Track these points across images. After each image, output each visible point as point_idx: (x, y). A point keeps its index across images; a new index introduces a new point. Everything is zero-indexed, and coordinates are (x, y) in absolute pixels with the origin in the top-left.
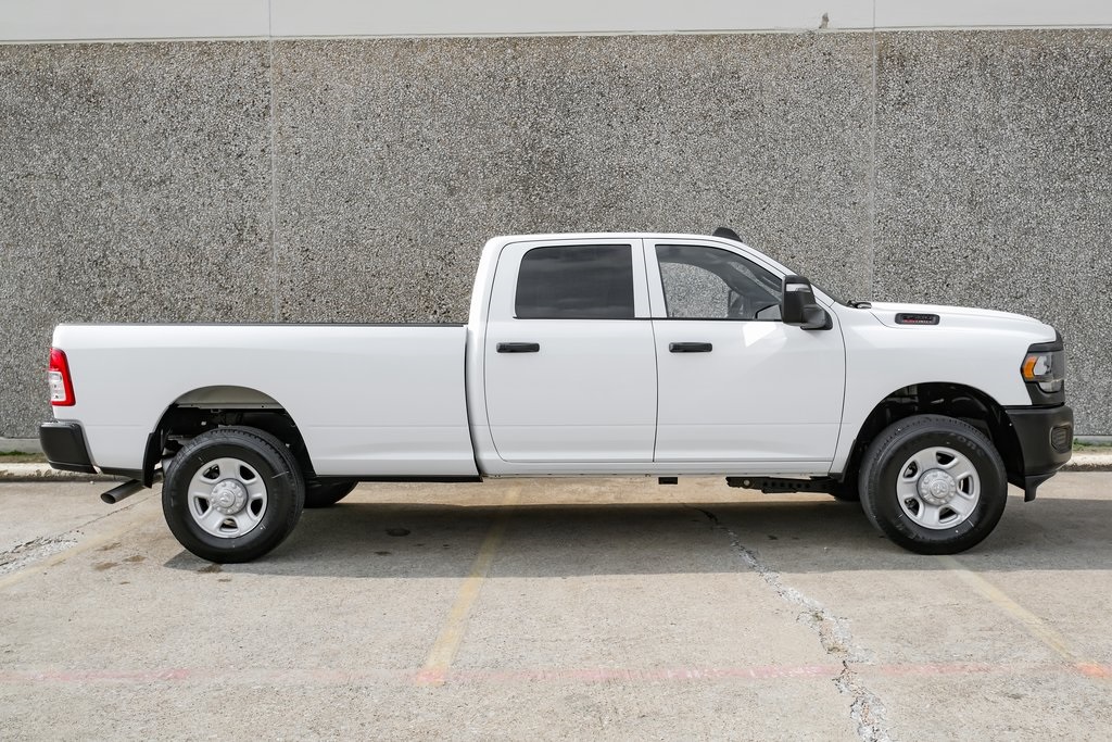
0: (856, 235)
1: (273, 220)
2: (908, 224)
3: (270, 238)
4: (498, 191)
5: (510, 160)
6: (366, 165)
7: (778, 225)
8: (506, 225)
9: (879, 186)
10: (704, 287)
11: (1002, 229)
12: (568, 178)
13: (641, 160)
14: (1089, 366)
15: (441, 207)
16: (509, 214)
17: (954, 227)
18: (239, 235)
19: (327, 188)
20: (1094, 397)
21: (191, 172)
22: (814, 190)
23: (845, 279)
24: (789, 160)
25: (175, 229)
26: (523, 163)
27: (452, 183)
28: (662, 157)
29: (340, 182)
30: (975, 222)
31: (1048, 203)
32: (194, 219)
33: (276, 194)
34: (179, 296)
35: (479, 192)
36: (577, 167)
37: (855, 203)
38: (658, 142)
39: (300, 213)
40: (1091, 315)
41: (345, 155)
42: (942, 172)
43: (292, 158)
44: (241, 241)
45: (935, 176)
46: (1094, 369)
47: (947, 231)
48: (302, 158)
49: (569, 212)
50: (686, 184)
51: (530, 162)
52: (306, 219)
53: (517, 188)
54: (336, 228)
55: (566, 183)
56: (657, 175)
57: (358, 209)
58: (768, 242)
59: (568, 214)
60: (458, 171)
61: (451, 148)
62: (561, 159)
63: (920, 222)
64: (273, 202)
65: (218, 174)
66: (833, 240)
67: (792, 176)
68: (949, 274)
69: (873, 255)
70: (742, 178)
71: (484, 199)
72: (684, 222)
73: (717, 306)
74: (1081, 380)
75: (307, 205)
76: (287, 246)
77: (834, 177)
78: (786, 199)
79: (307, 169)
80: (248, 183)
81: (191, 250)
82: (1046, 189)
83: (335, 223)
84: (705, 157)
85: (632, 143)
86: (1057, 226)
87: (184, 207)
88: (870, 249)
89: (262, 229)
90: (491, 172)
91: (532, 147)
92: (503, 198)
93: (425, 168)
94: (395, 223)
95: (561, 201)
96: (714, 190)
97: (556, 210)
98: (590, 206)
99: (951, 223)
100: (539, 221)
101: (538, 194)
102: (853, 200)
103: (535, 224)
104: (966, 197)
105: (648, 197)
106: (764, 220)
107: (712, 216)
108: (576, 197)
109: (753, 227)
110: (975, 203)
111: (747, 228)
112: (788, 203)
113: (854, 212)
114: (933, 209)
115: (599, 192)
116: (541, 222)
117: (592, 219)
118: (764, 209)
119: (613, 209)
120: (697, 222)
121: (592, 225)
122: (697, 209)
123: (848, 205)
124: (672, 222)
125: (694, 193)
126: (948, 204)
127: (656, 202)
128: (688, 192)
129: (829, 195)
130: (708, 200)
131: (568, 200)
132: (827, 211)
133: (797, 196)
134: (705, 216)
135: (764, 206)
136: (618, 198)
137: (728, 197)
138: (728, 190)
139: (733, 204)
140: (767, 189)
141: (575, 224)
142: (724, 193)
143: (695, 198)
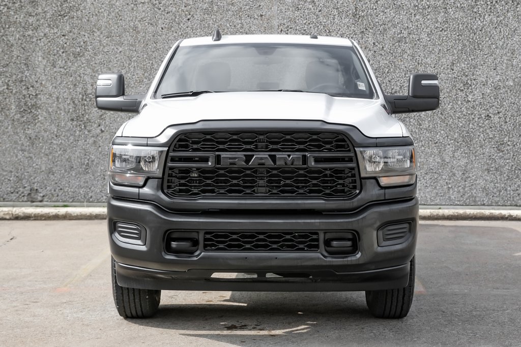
11: (380, 38)
14: (449, 149)
20: (454, 174)
30: (358, 32)
31: (417, 17)
37: (261, 16)
40: (451, 109)
46: (454, 152)
49: (31, 20)
59: (30, 21)
72: (125, 29)
74: (444, 160)
82: (415, 6)
86: (424, 36)
95: (25, 11)
96: (148, 3)
97: (20, 18)
98: (49, 15)
99: (339, 32)
100: (7, 26)
101: (6, 5)
102: (261, 13)
103: (4, 29)
104: (351, 12)
105: (95, 8)
106: (189, 28)
107: (147, 24)
108: (37, 7)
109: (180, 34)
110: (358, 16)
111: (175, 34)
112: (208, 14)
113: (261, 22)
114: (325, 21)
115: (55, 4)
116: (9, 28)
117: (49, 25)
118: (189, 19)
119: (66, 18)
120: (135, 28)
121: (49, 31)
122: (134, 18)
123: (257, 17)
124: (115, 28)
125: (133, 5)
126: (336, 17)
127: (102, 12)
128: (128, 4)
129: (241, 8)
130: (144, 11)
131: (31, 10)
132: (240, 22)
133: (215, 9)
134: (141, 24)
135: (189, 17)
136: (71, 9)
137: (160, 9)
138: (160, 3)
139: (164, 15)
140: (191, 3)
141: (36, 29)
142: (156, 6)
143: (133, 9)
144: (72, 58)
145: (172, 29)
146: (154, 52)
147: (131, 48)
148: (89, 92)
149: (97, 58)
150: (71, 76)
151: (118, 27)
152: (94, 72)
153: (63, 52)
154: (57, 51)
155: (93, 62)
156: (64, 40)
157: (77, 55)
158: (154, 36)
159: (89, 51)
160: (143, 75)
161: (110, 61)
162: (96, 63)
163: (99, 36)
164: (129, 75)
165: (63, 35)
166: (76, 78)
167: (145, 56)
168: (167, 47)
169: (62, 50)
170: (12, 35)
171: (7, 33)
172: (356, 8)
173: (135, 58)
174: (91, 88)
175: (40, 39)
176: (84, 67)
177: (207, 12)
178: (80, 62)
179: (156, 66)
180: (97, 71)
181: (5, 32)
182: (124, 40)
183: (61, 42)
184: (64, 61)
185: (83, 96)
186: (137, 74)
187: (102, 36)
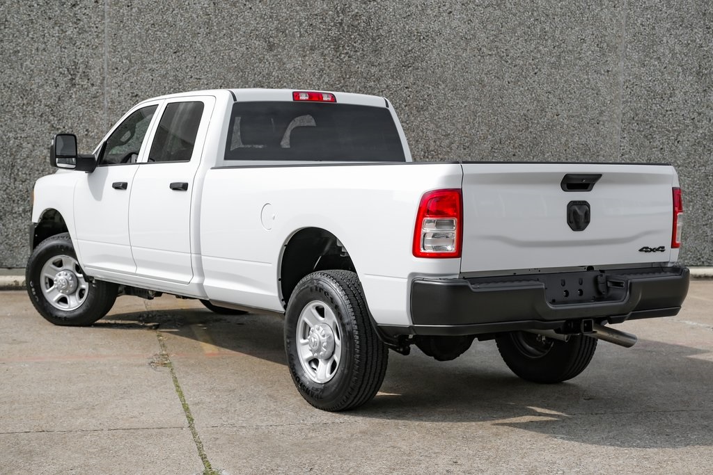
0: (608, 98)
1: (105, 66)
2: (649, 90)
3: (102, 83)
4: (312, 49)
5: (323, 22)
6: (193, 19)
7: (547, 87)
8: (319, 79)
9: (629, 58)
10: (485, 138)
12: (374, 40)
13: (436, 26)
15: (260, 61)
16: (322, 70)
17: (685, 93)
18: (72, 79)
19: (157, 39)
21: (25, 18)
22: (576, 59)
23: (598, 134)
24: (557, 32)
25: (8, 71)
26: (335, 25)
27: (271, 39)
28: (453, 25)
29: (169, 34)
30: (700, 90)
32: (28, 63)
33: (108, 43)
34: (11, 135)
35: (296, 49)
36: (381, 31)
37: (608, 71)
38: (451, 12)
39: (130, 61)
41: (174, 10)
42: (677, 48)
43: (124, 10)
44: (74, 85)
45: (672, 51)
47: (679, 95)
48: (134, 10)
49: (373, 70)
50: (473, 49)
51: (341, 24)
52: (136, 67)
53: (329, 46)
54: (164, 76)
55: (371, 44)
56: (449, 40)
57: (185, 60)
58: (538, 101)
59: (373, 71)
60: (277, 29)
61: (272, 8)
62: (368, 23)
63: (658, 89)
64: (105, 50)
65: (52, 22)
66: (590, 102)
67: (559, 46)
68: (680, 132)
69: (621, 115)
70: (520, 46)
71: (299, 55)
72: (470, 82)
73: (495, 155)
75: (137, 55)
76: (117, 91)
77: (592, 48)
78: (554, 66)
79: (138, 21)
80: (82, 31)
81: (24, 92)
83: (163, 72)
84: (489, 27)
85: (429, 11)
87: (18, 52)
88: (619, 110)
89: (94, 74)
90: (306, 31)
91: (343, 11)
92: (316, 55)
93: (248, 25)
94: (219, 74)
95: (367, 60)
96: (496, 55)
97: (362, 68)
98: (392, 66)
99: (683, 90)
100: (348, 76)
101: (347, 53)
102: (607, 68)
103: (344, 79)
104: (694, 70)
105: (440, 59)
106: (536, 83)
107: (493, 77)
108: (380, 57)
109: (526, 88)
110: (701, 74)
111: (521, 89)
112: (555, 69)
113: (608, 78)
114: (669, 78)
115: (400, 53)
116: (349, 78)
117: (392, 76)
118: (536, 73)
119: (411, 68)
120: (481, 82)
121: (392, 82)
122: (481, 71)
123: (603, 72)
124: (461, 81)
125: (479, 57)
126: (680, 74)
127: (448, 64)
128: (474, 56)
129: (588, 63)
130: (491, 64)
131: (373, 59)
132: (586, 77)
133: (563, 63)
134: (488, 77)
135: (536, 71)
136: (415, 59)
137: (507, 62)
138: (507, 56)
139: (511, 68)
140: (539, 57)
141: (378, 80)
142: (504, 58)
143: (479, 61)
144: (414, 112)
145: (519, 83)
146: (499, 107)
147: (476, 102)
148: (432, 148)
149: (441, 112)
150: (414, 131)
151: (464, 80)
152: (437, 128)
153: (406, 106)
154: (400, 104)
155: (437, 117)
156: (407, 93)
157: (420, 109)
158: (500, 90)
159: (433, 105)
160: (488, 131)
161: (454, 116)
162: (439, 118)
163: (444, 89)
164: (473, 131)
165: (406, 88)
166: (418, 134)
167: (490, 111)
168: (512, 102)
169: (405, 104)
170: (353, 87)
171: (348, 83)
172: (700, 65)
173: (479, 114)
174: (434, 144)
175: (382, 92)
176: (427, 122)
177: (553, 66)
178: (423, 116)
179: (501, 122)
180: (440, 126)
181: (345, 82)
182: (470, 94)
183: (404, 95)
184: (406, 115)
185: (425, 153)
186: (481, 130)
187: (446, 89)
